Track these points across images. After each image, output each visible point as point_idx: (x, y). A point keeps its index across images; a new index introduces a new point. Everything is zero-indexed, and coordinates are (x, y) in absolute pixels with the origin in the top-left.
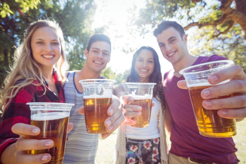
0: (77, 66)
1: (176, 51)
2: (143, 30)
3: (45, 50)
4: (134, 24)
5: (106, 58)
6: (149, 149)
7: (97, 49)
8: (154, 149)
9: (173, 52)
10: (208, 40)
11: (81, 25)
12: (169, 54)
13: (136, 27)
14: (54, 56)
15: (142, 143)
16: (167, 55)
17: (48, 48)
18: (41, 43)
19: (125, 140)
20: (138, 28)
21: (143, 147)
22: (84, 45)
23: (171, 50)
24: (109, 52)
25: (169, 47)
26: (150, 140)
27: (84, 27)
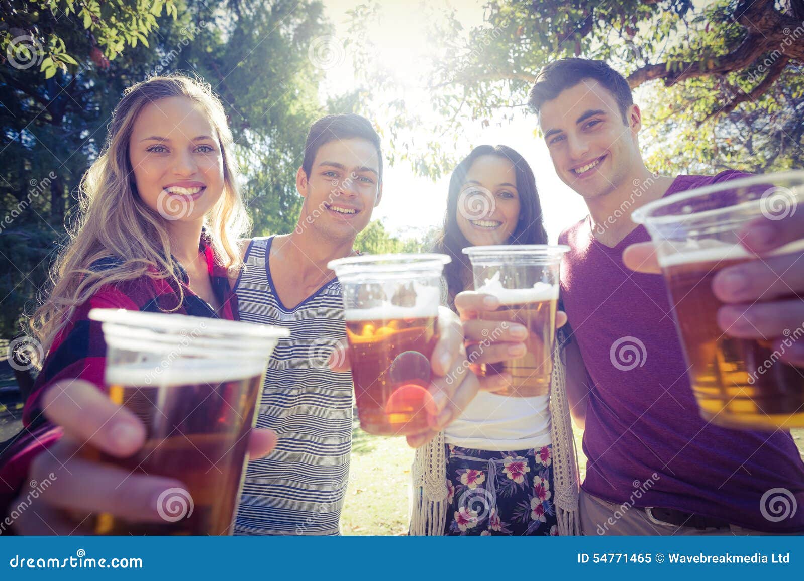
0: (276, 221)
1: (602, 158)
2: (483, 98)
3: (175, 171)
4: (454, 82)
5: (366, 192)
6: (520, 480)
7: (337, 165)
8: (537, 480)
9: (592, 161)
10: (699, 123)
11: (283, 91)
12: (578, 167)
13: (459, 89)
14: (203, 188)
15: (500, 461)
16: (573, 171)
17: (184, 164)
18: (161, 149)
19: (442, 453)
20: (467, 92)
21: (501, 477)
22: (296, 154)
23: (584, 154)
24: (375, 172)
25: (579, 145)
26: (522, 453)
27: (294, 98)
